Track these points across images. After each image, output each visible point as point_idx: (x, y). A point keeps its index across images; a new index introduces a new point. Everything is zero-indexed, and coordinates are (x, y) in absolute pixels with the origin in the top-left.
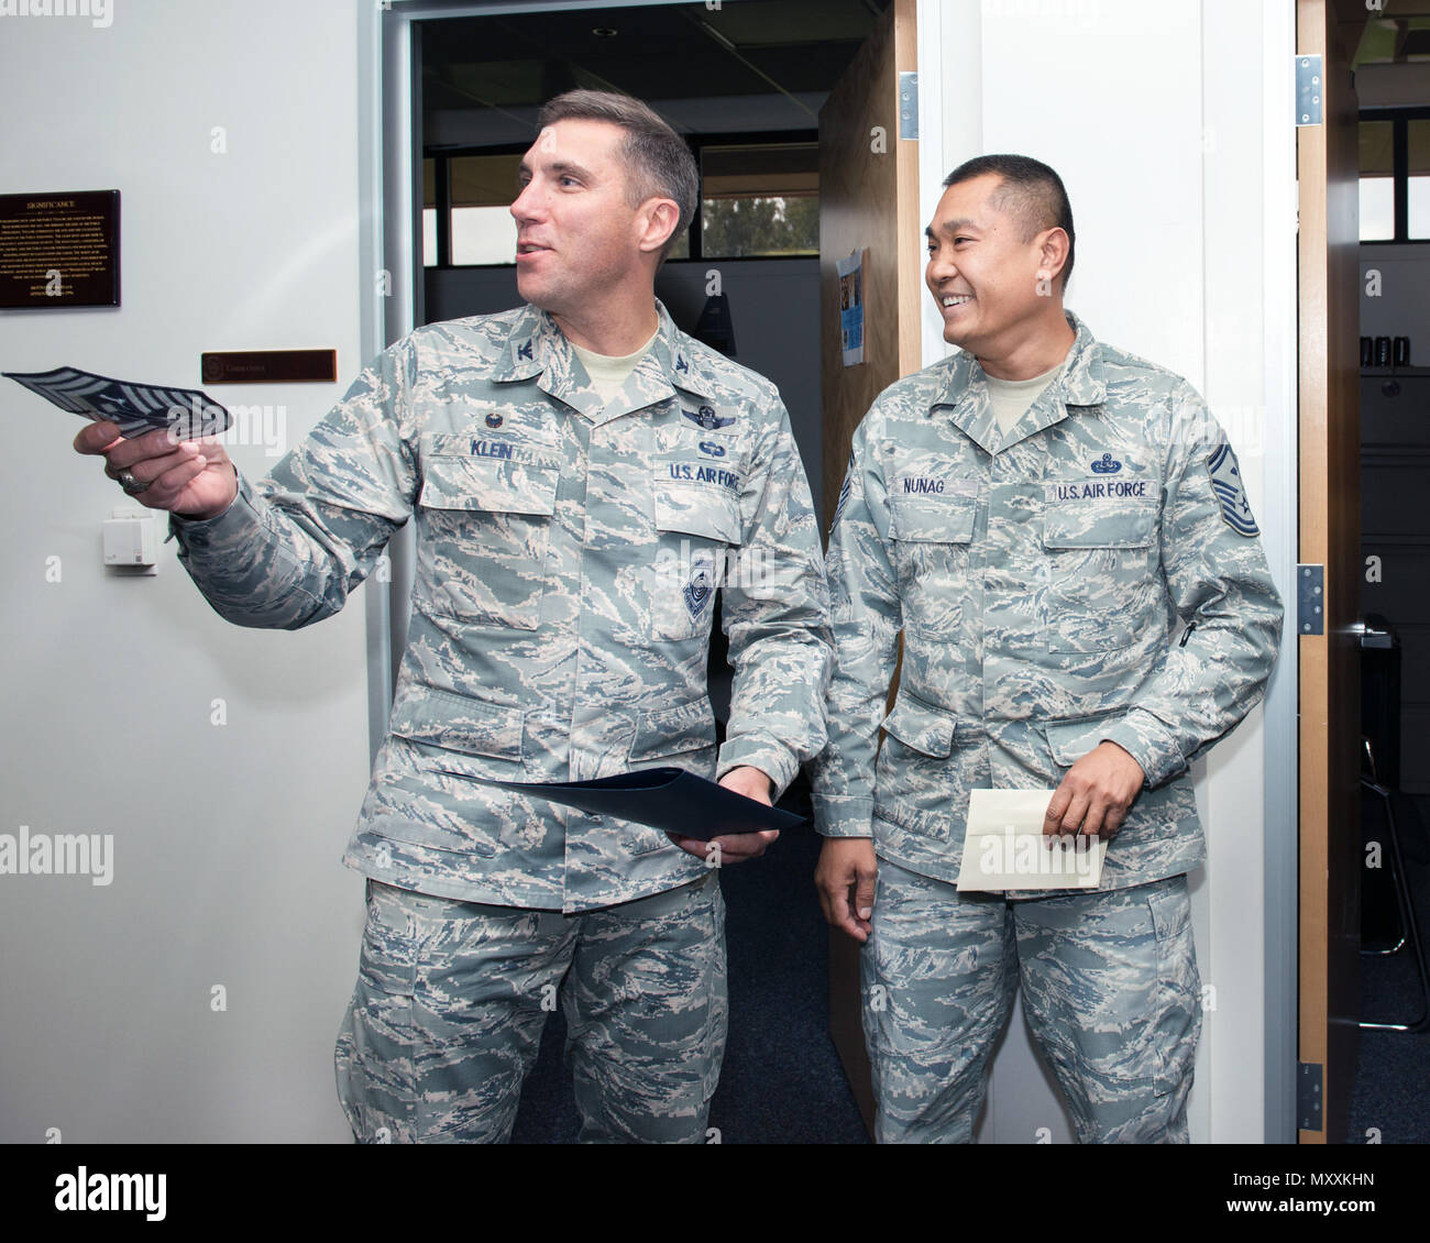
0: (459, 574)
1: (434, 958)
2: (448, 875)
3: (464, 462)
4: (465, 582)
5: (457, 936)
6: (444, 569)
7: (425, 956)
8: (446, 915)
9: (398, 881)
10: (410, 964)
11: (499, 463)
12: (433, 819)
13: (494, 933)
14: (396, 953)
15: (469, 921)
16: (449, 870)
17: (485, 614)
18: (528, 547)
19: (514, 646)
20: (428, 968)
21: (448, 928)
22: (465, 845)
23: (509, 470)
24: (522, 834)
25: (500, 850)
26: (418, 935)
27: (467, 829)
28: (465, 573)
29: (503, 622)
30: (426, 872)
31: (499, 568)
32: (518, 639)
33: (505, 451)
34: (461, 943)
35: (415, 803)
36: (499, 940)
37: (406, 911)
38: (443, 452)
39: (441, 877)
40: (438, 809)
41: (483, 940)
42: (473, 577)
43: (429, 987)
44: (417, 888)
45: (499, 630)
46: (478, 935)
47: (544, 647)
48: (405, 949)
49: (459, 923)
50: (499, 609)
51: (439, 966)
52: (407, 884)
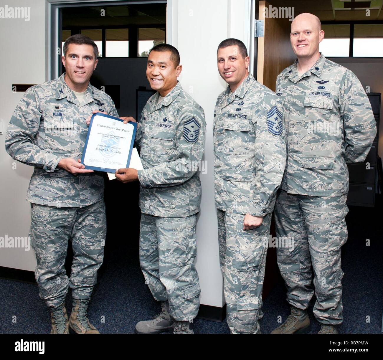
0: (51, 140)
1: (47, 219)
2: (55, 202)
3: (52, 118)
4: (53, 142)
5: (52, 215)
6: (47, 139)
7: (45, 219)
8: (49, 211)
9: (44, 204)
10: (42, 221)
11: (60, 117)
12: (50, 191)
13: (60, 214)
14: (39, 218)
15: (54, 212)
16: (55, 201)
17: (58, 148)
18: (67, 134)
19: (65, 155)
20: (46, 221)
21: (50, 213)
22: (58, 196)
23: (62, 118)
24: (70, 192)
25: (66, 196)
26: (44, 215)
27: (58, 192)
28: (53, 140)
29: (62, 150)
30: (50, 201)
31: (61, 139)
32: (66, 153)
33: (61, 114)
34: (53, 216)
35: (45, 188)
36: (61, 215)
37: (41, 210)
38: (47, 115)
39: (53, 202)
40: (51, 189)
41: (57, 215)
42: (54, 140)
43: (47, 225)
44: (48, 205)
45: (61, 151)
46: (56, 214)
47: (72, 154)
48: (41, 218)
49: (52, 212)
50: (61, 147)
51: (48, 221)
52: (46, 204)
